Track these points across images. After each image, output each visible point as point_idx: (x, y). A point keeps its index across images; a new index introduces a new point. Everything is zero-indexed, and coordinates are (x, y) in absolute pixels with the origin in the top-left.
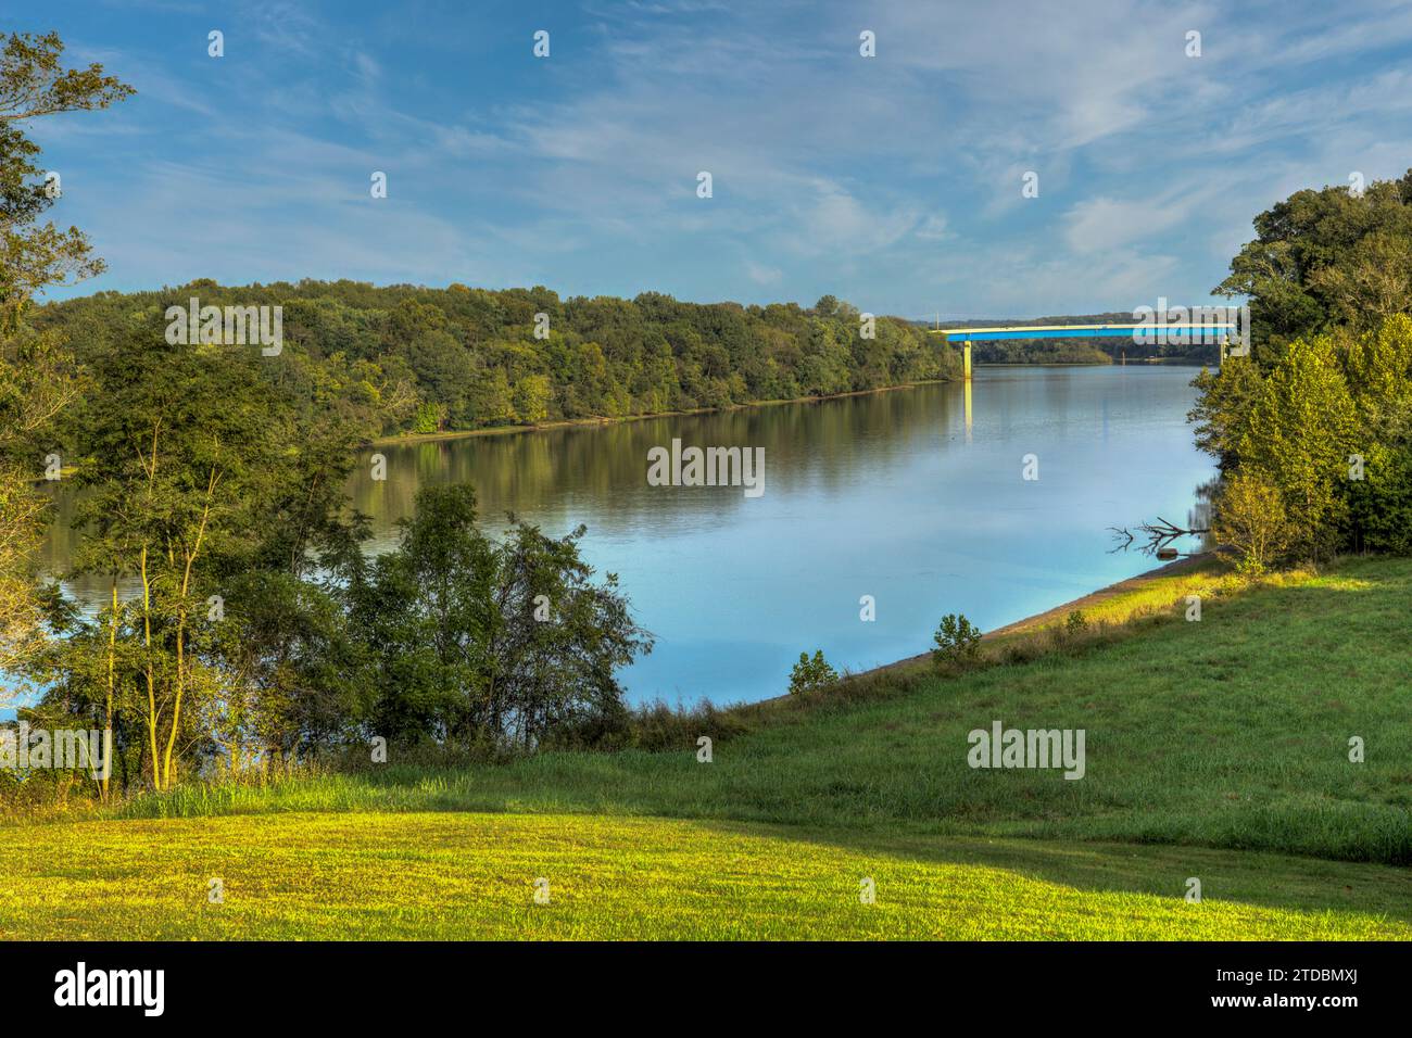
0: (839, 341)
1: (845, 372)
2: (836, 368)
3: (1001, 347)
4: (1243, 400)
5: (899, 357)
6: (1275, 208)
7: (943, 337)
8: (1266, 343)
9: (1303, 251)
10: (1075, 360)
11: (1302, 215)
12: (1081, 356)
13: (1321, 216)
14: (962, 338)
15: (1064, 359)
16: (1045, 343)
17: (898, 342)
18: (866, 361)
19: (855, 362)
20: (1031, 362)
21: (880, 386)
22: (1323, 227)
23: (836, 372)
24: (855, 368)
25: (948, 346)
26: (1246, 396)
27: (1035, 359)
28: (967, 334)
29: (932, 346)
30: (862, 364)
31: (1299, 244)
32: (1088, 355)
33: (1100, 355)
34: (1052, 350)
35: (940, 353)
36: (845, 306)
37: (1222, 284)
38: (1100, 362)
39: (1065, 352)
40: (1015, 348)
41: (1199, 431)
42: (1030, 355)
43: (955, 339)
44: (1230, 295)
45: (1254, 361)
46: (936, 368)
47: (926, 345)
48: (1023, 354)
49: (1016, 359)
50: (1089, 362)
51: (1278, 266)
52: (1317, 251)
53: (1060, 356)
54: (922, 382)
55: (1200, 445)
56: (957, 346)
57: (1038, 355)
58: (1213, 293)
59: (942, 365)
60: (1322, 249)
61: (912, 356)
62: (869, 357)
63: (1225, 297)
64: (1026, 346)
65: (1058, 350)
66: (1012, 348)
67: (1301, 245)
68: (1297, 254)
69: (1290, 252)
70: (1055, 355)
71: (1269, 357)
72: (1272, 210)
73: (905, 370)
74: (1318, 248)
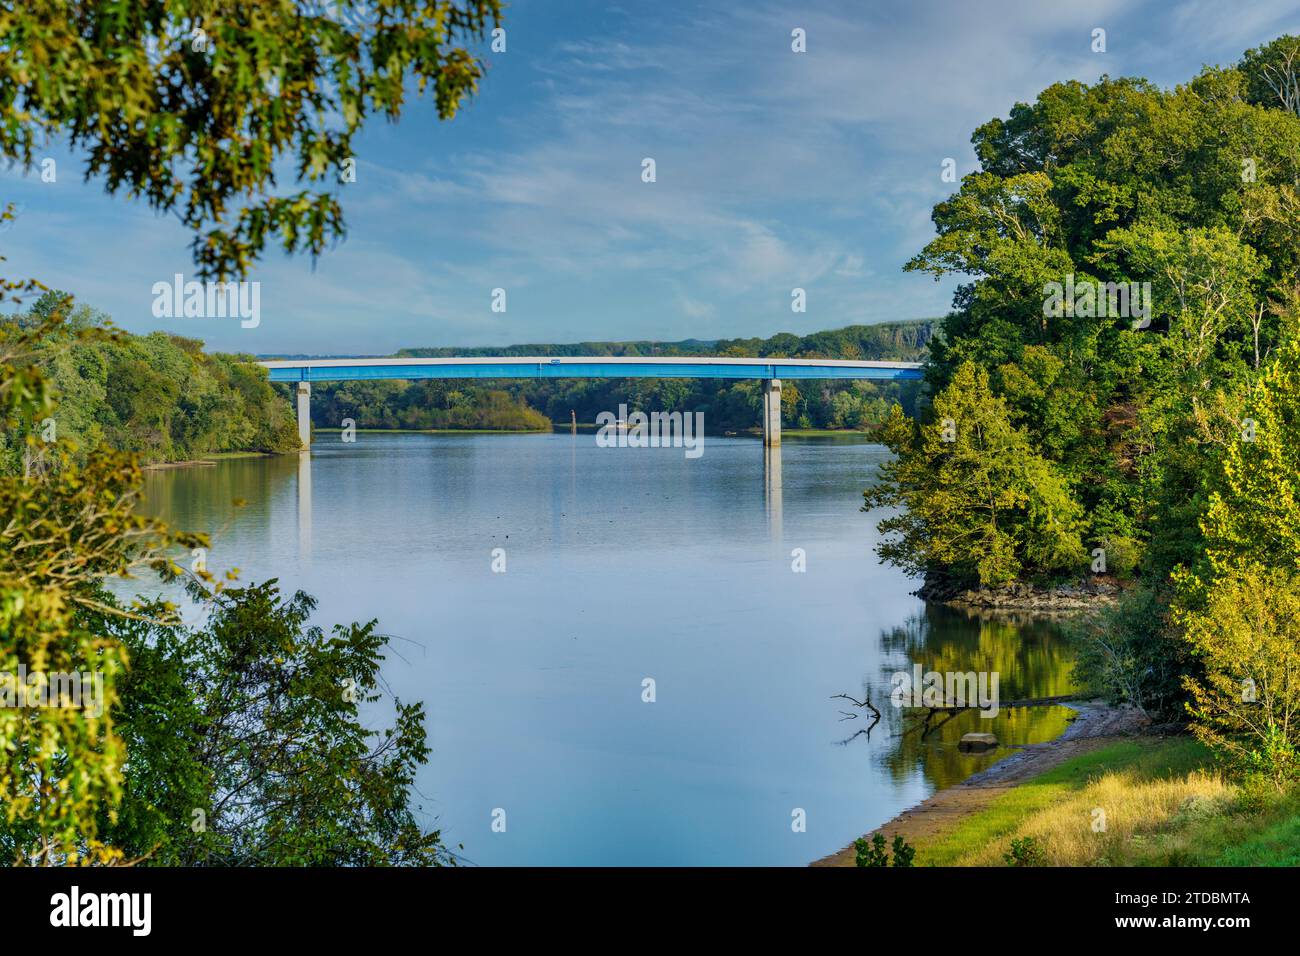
0: (83, 373)
1: (95, 429)
2: (81, 424)
3: (349, 398)
4: (977, 466)
5: (187, 406)
6: (1012, 113)
7: (261, 375)
8: (1017, 361)
9: (1075, 191)
10: (485, 423)
11: (1071, 126)
12: (495, 416)
13: (1107, 129)
14: (296, 376)
15: (463, 422)
16: (428, 391)
17: (187, 379)
18: (131, 413)
19: (113, 415)
20: (403, 425)
21: (156, 461)
22: (1115, 146)
23: (81, 430)
24: (111, 424)
25: (270, 390)
26: (981, 460)
27: (410, 421)
28: (304, 370)
29: (243, 389)
30: (124, 417)
31: (1069, 179)
32: (508, 414)
33: (531, 415)
34: (442, 404)
35: (258, 403)
36: (86, 312)
37: (926, 250)
38: (530, 429)
39: (464, 408)
40: (373, 399)
41: (887, 526)
42: (400, 413)
43: (282, 378)
44: (940, 271)
45: (996, 395)
46: (250, 430)
47: (232, 387)
48: (388, 411)
49: (375, 421)
50: (510, 427)
51: (1027, 217)
52: (1103, 192)
53: (456, 416)
54: (225, 456)
55: (887, 553)
56: (287, 392)
57: (415, 413)
58: (909, 267)
59: (262, 425)
60: (1114, 189)
61: (213, 404)
62: (138, 405)
63: (931, 275)
64: (393, 397)
65: (452, 405)
66: (368, 401)
67: (1073, 180)
68: (1064, 196)
69: (1053, 194)
70: (449, 413)
71: (1023, 386)
72: (1006, 117)
73: (201, 431)
74: (1104, 186)
